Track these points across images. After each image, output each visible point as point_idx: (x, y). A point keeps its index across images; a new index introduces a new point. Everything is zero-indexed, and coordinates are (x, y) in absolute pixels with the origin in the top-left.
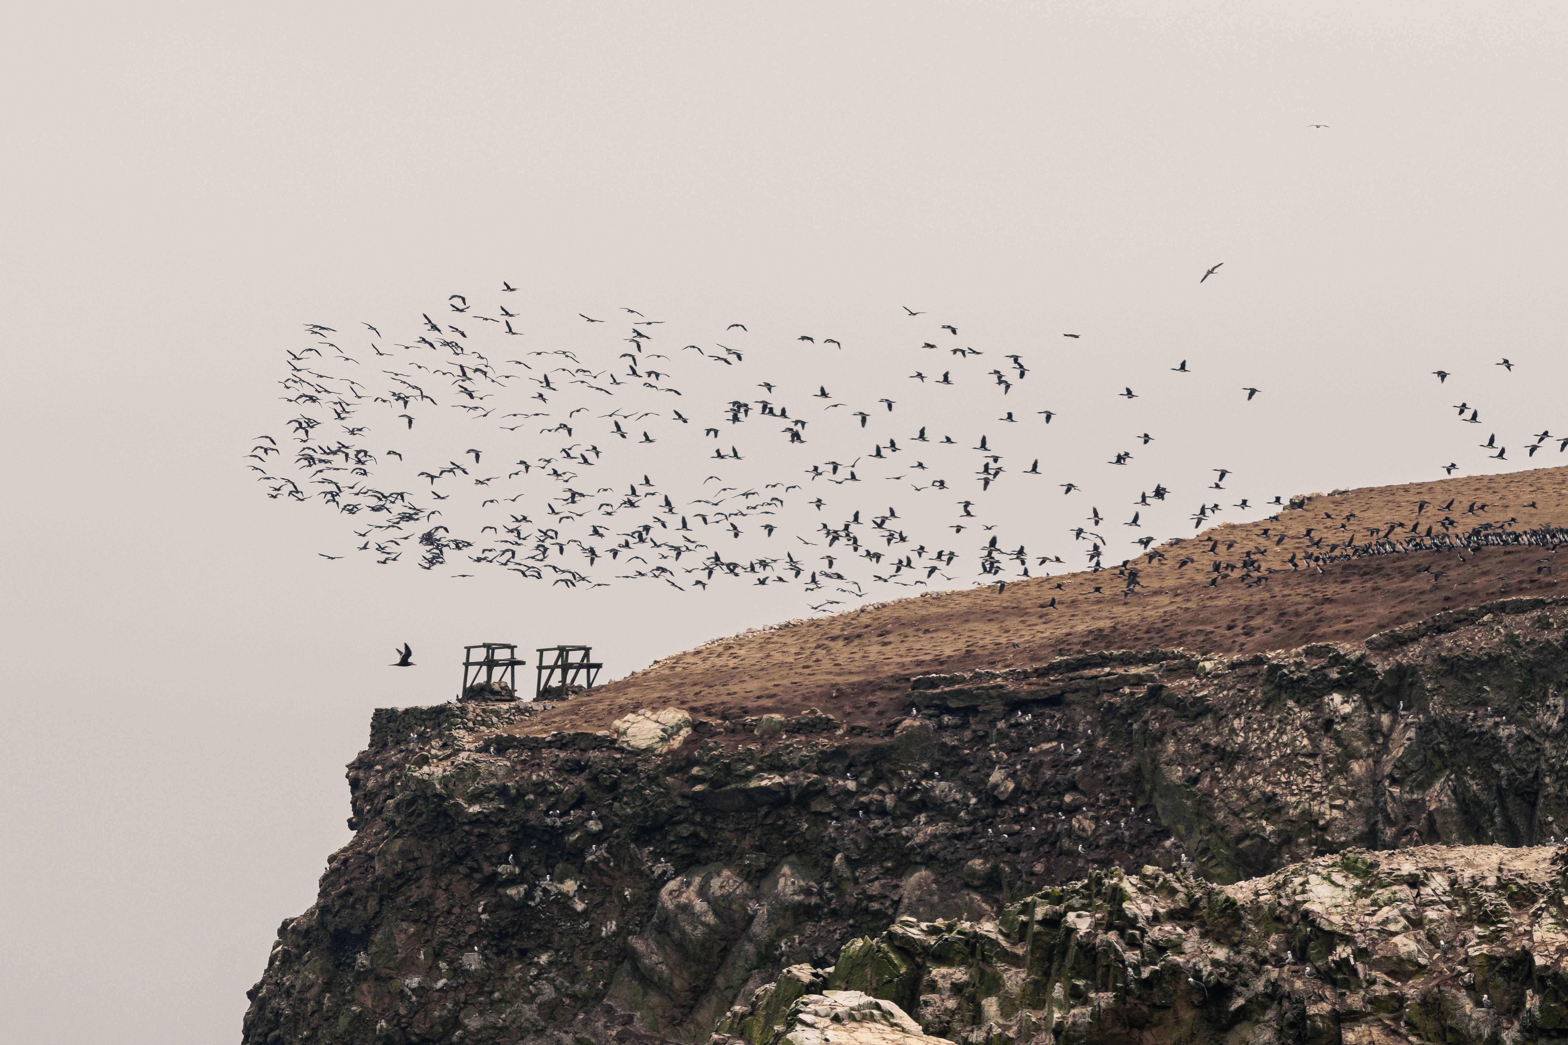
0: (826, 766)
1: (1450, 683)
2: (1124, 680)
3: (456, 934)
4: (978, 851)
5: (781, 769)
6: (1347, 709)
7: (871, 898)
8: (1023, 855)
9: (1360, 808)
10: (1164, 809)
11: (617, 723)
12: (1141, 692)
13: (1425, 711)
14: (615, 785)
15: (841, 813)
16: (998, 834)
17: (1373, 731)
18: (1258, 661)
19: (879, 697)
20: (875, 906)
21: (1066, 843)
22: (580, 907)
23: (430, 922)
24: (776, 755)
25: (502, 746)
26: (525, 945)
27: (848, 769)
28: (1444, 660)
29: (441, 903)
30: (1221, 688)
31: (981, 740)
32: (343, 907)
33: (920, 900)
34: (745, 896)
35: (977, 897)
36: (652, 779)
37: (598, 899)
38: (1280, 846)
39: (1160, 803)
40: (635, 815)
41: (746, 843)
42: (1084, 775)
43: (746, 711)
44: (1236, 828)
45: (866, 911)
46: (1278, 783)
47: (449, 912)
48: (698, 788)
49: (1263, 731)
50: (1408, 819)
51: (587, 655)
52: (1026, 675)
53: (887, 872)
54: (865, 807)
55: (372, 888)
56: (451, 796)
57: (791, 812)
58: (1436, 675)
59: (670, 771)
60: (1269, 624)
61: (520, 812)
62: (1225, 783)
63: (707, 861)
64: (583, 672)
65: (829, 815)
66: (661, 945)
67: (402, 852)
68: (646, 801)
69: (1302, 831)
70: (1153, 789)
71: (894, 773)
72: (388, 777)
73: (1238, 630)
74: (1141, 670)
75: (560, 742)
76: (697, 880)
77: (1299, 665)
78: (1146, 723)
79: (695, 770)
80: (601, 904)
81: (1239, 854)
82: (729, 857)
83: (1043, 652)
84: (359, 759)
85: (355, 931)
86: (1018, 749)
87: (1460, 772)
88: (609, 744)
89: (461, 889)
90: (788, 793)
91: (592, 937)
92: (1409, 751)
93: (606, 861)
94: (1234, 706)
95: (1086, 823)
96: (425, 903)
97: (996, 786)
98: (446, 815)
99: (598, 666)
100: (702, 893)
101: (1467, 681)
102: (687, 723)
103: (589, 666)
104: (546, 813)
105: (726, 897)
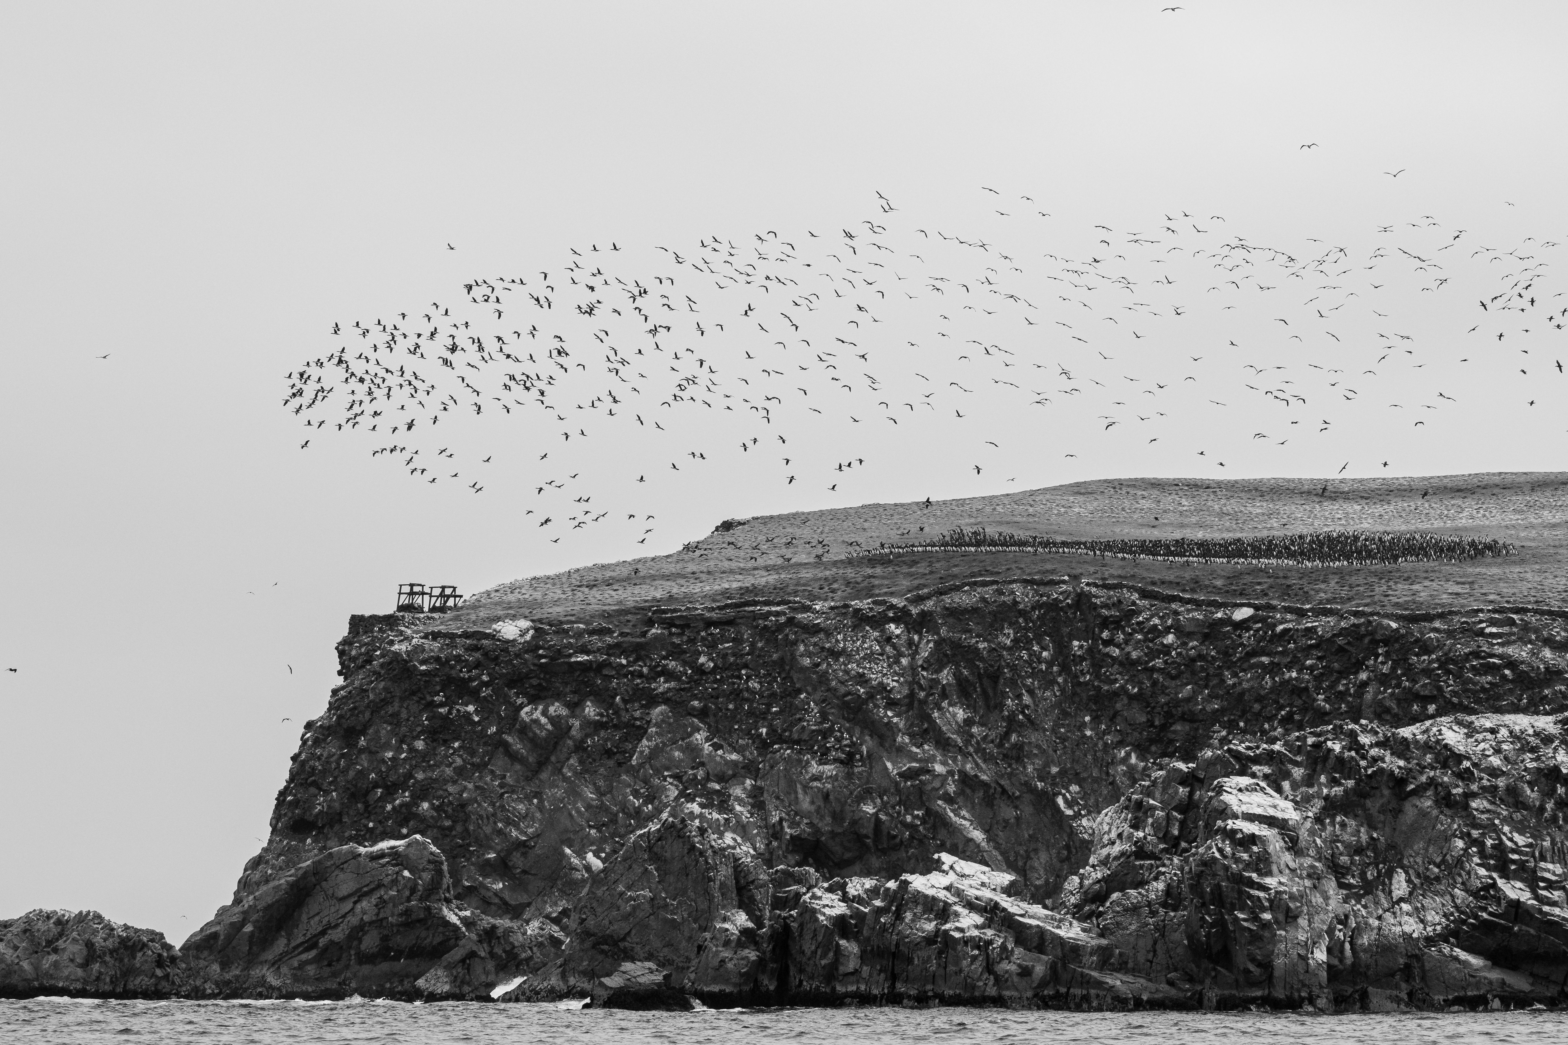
0: (611, 652)
1: (951, 620)
2: (770, 613)
3: (411, 731)
4: (695, 697)
5: (588, 653)
6: (898, 632)
7: (636, 719)
8: (721, 700)
9: (906, 682)
10: (799, 679)
11: (494, 626)
12: (782, 619)
13: (938, 634)
14: (497, 658)
15: (619, 676)
16: (707, 689)
17: (910, 643)
18: (846, 606)
19: (629, 617)
20: (638, 723)
21: (746, 695)
22: (476, 719)
23: (398, 725)
24: (584, 646)
25: (435, 636)
26: (446, 737)
27: (622, 654)
28: (947, 609)
29: (404, 715)
30: (827, 619)
31: (692, 641)
32: (352, 715)
33: (663, 721)
34: (567, 716)
35: (696, 720)
36: (517, 656)
37: (486, 715)
38: (867, 700)
39: (795, 676)
40: (508, 674)
41: (568, 690)
42: (752, 660)
43: (561, 623)
44: (843, 690)
45: (633, 725)
46: (865, 668)
47: (408, 720)
48: (543, 661)
49: (854, 642)
50: (931, 688)
51: (454, 591)
52: (713, 609)
53: (642, 706)
54: (632, 673)
55: (368, 706)
56: (411, 661)
57: (592, 675)
58: (943, 617)
59: (526, 652)
60: (843, 588)
61: (447, 669)
62: (835, 667)
63: (545, 698)
64: (452, 599)
65: (612, 677)
66: (521, 740)
67: (384, 689)
68: (514, 666)
69: (880, 693)
70: (791, 668)
71: (648, 657)
72: (363, 650)
73: (826, 590)
74: (778, 608)
75: (466, 635)
76: (541, 707)
77: (871, 609)
78: (787, 635)
79: (541, 652)
80: (487, 718)
81: (845, 703)
82: (558, 696)
83: (718, 598)
84: (343, 641)
85: (358, 728)
86: (712, 646)
87: (957, 665)
88: (492, 637)
89: (414, 708)
90: (591, 665)
91: (483, 734)
92: (930, 653)
93: (491, 696)
94: (836, 628)
95: (756, 685)
96: (395, 715)
97: (703, 664)
98: (408, 670)
99: (461, 596)
100: (544, 713)
101: (960, 620)
102: (532, 628)
104: (461, 671)
105: (559, 716)
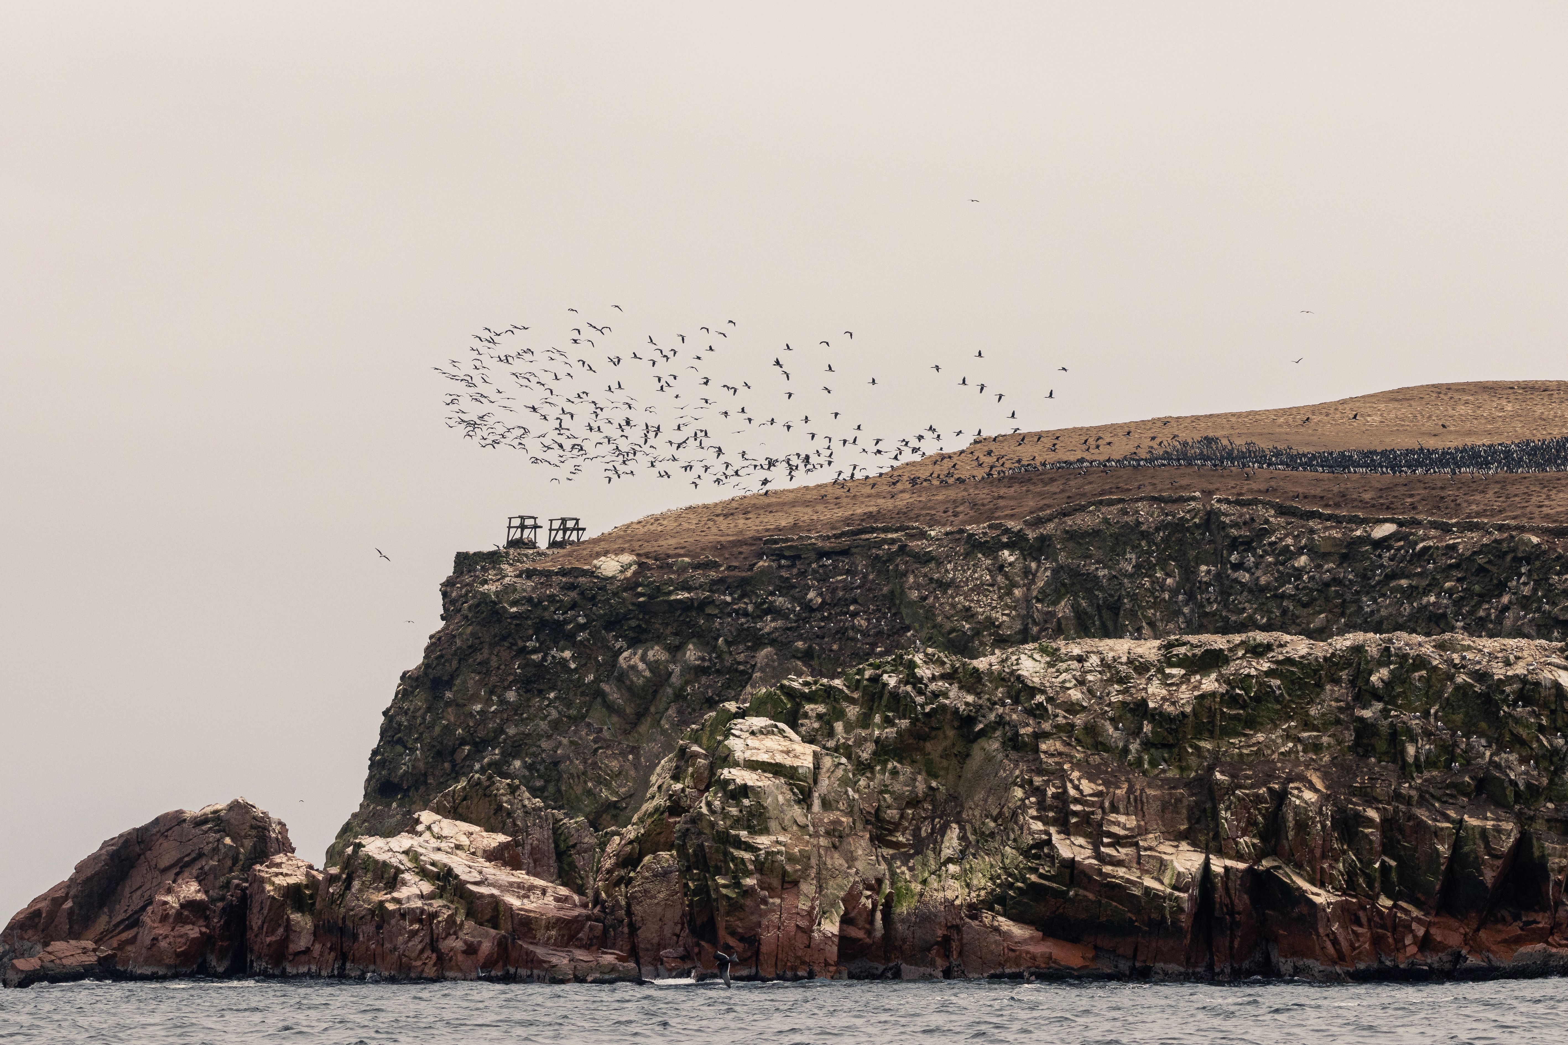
0: (715, 588)
1: (1071, 545)
2: (885, 541)
3: (502, 680)
4: (800, 637)
5: (689, 589)
6: (1012, 559)
7: (739, 663)
8: (826, 639)
9: (1018, 615)
10: (907, 614)
11: (595, 562)
12: (895, 548)
13: (1056, 561)
14: (594, 597)
15: (723, 615)
16: (812, 627)
17: (1026, 572)
18: (961, 531)
19: (744, 549)
20: (741, 667)
21: (851, 633)
22: (573, 666)
23: (488, 673)
24: (686, 581)
25: (529, 574)
26: (542, 687)
27: (727, 590)
28: (1067, 532)
29: (494, 663)
30: (940, 546)
31: (803, 574)
32: (438, 664)
33: (767, 664)
34: (667, 661)
35: (799, 663)
36: (615, 594)
37: (583, 662)
38: (973, 637)
39: (904, 611)
40: (605, 614)
41: (669, 630)
42: (861, 594)
43: (669, 556)
44: (948, 626)
45: (736, 670)
46: (972, 601)
47: (498, 668)
48: (641, 599)
49: (964, 571)
50: (1046, 622)
51: (577, 523)
52: (829, 538)
53: (748, 648)
54: (737, 611)
55: (455, 654)
56: (500, 602)
57: (694, 614)
58: (1063, 541)
59: (625, 590)
60: (968, 510)
61: (539, 611)
62: (942, 600)
63: (646, 641)
64: (575, 532)
65: (716, 616)
66: (619, 689)
67: (472, 634)
68: (611, 606)
69: (987, 628)
70: (901, 603)
71: (753, 592)
72: (464, 591)
73: (950, 513)
74: (895, 536)
75: (563, 572)
76: (640, 652)
77: (985, 534)
78: (897, 565)
79: (640, 589)
80: (585, 665)
81: (950, 641)
82: (658, 639)
83: (838, 525)
84: (447, 581)
85: (445, 678)
86: (823, 579)
87: (1076, 595)
88: (591, 574)
89: (506, 655)
90: (692, 603)
91: (579, 683)
92: (1047, 584)
93: (588, 640)
94: (947, 557)
95: (862, 622)
96: (485, 663)
97: (811, 600)
98: (497, 612)
99: (584, 529)
100: (643, 659)
101: (1080, 544)
102: (635, 562)
103: (578, 529)
104: (554, 613)
105: (656, 661)
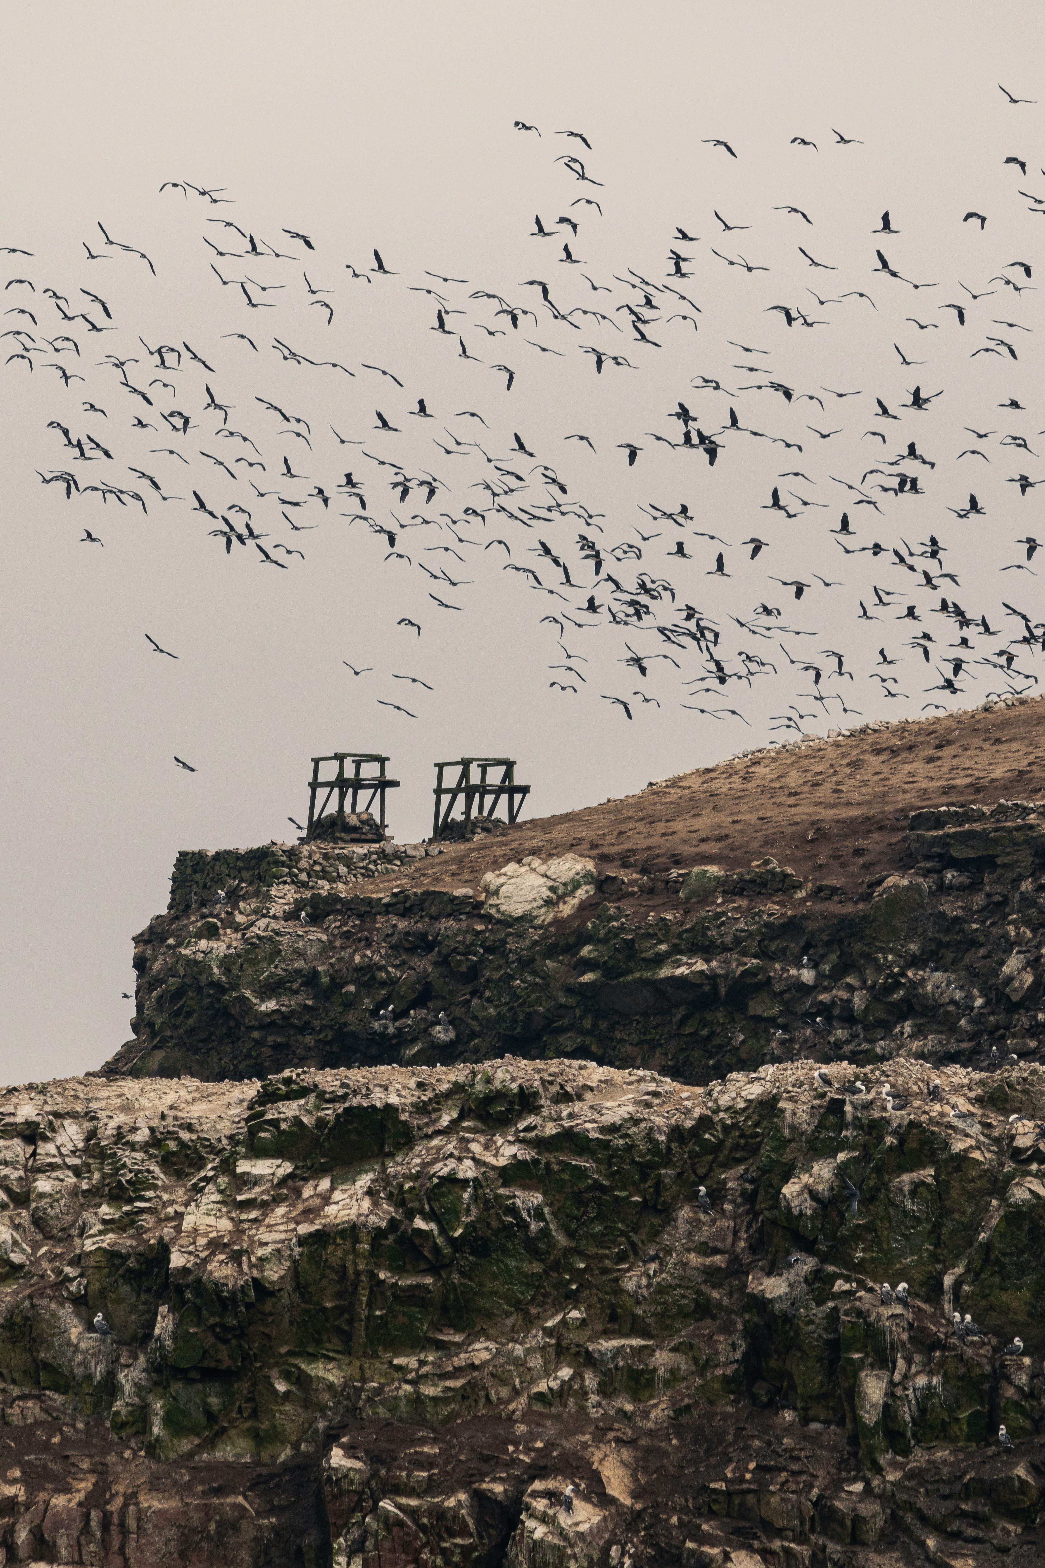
0: (773, 946)
5: (707, 951)
11: (489, 877)
14: (474, 972)
15: (790, 1019)
16: (1004, 1053)
19: (875, 842)
24: (700, 929)
25: (317, 909)
27: (805, 951)
31: (999, 908)
36: (526, 964)
40: (500, 1018)
43: (677, 861)
48: (588, 977)
51: (508, 774)
54: (825, 1010)
56: (235, 987)
57: (720, 1017)
59: (551, 952)
61: (335, 1010)
65: (772, 1021)
68: (515, 996)
71: (869, 958)
72: (175, 955)
75: (402, 905)
79: (586, 951)
84: (151, 928)
88: (473, 908)
90: (715, 987)
97: (1010, 980)
98: (226, 1013)
99: (525, 790)
102: (588, 878)
103: (513, 790)
104: (374, 1013)
